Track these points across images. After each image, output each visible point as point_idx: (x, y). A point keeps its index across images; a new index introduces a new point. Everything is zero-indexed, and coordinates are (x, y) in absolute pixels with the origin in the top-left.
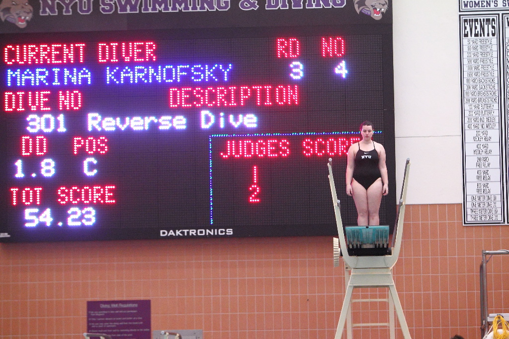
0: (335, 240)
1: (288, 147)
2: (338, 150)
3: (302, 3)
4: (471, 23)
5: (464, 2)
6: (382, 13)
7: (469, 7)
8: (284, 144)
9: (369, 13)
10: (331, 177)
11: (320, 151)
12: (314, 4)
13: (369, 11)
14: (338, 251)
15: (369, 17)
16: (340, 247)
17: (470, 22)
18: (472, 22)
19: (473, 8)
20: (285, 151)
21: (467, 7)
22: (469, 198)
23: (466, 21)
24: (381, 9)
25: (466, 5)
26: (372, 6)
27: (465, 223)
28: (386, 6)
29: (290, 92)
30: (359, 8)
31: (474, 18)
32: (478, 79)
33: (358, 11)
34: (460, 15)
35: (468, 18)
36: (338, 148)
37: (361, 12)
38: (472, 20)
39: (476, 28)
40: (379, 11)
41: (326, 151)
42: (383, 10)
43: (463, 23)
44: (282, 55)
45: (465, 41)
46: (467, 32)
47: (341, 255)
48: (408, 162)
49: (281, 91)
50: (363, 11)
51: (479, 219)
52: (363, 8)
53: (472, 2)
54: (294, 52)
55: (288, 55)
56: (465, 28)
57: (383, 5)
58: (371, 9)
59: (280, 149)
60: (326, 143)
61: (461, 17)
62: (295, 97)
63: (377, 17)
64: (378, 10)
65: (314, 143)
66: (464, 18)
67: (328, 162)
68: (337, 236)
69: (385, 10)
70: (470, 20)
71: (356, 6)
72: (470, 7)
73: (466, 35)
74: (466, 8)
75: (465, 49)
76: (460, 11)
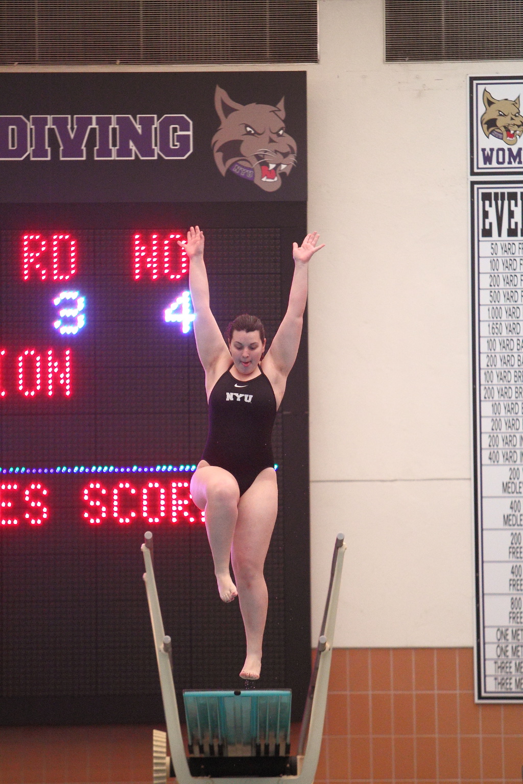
0: (158, 736)
1: (46, 501)
2: (168, 510)
3: (83, 147)
4: (500, 202)
5: (484, 150)
6: (283, 175)
7: (494, 164)
8: (36, 495)
9: (249, 176)
10: (149, 577)
11: (124, 512)
12: (114, 150)
13: (249, 169)
14: (163, 764)
15: (250, 184)
16: (168, 753)
17: (496, 200)
18: (503, 200)
19: (506, 165)
20: (36, 513)
21: (490, 163)
22: (490, 635)
23: (486, 197)
24: (278, 165)
25: (488, 159)
26: (258, 157)
27: (480, 697)
28: (292, 158)
29: (53, 367)
30: (225, 160)
31: (506, 191)
32: (515, 340)
33: (223, 170)
34: (473, 183)
35: (493, 191)
36: (168, 506)
37: (229, 171)
38: (503, 194)
39: (511, 214)
40: (275, 169)
41: (139, 511)
42: (283, 167)
43: (481, 202)
44: (35, 273)
45: (485, 246)
46: (491, 224)
47: (172, 774)
48: (339, 544)
49: (29, 363)
50: (235, 170)
51: (513, 686)
52: (236, 163)
53: (503, 150)
54: (64, 268)
55: (50, 274)
56: (486, 215)
57: (285, 155)
58: (256, 164)
59: (26, 507)
60: (139, 494)
61: (476, 186)
62: (66, 379)
63: (270, 183)
64: (272, 166)
65: (110, 494)
66: (481, 190)
67: (143, 540)
68: (163, 726)
69: (290, 167)
70: (496, 194)
71: (218, 157)
72: (498, 163)
73: (487, 233)
74: (488, 165)
75: (485, 265)
76: (473, 173)
